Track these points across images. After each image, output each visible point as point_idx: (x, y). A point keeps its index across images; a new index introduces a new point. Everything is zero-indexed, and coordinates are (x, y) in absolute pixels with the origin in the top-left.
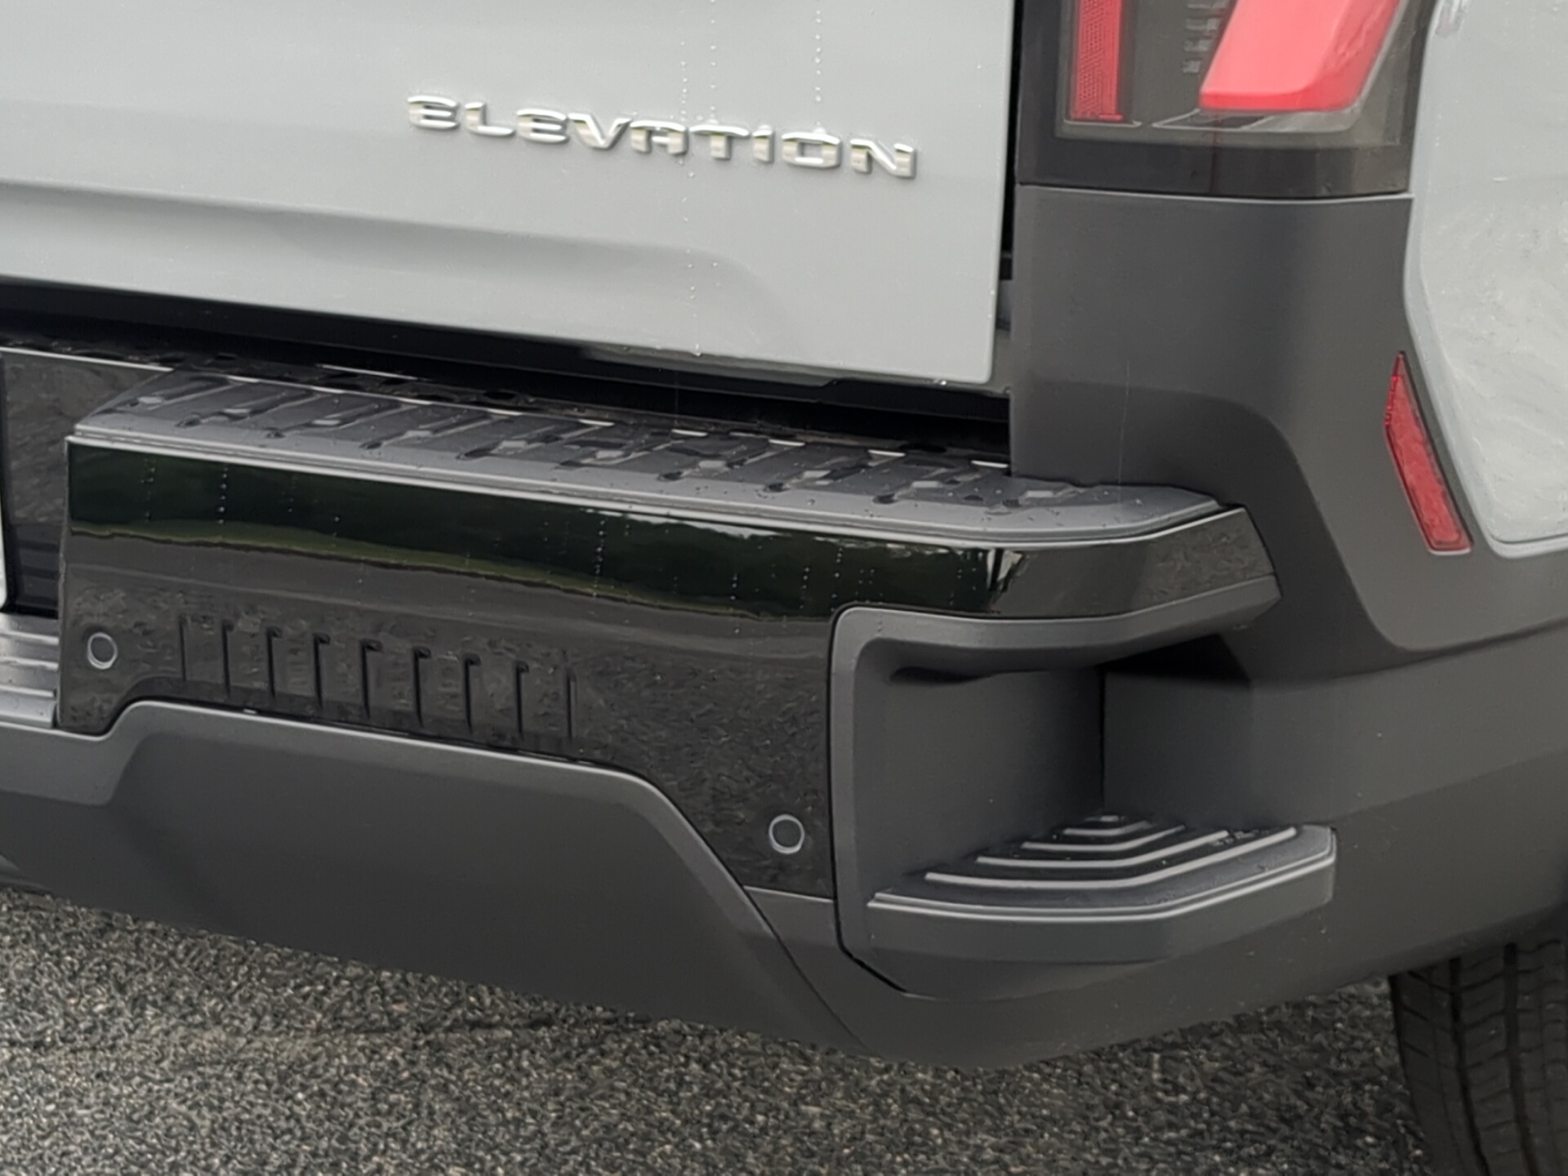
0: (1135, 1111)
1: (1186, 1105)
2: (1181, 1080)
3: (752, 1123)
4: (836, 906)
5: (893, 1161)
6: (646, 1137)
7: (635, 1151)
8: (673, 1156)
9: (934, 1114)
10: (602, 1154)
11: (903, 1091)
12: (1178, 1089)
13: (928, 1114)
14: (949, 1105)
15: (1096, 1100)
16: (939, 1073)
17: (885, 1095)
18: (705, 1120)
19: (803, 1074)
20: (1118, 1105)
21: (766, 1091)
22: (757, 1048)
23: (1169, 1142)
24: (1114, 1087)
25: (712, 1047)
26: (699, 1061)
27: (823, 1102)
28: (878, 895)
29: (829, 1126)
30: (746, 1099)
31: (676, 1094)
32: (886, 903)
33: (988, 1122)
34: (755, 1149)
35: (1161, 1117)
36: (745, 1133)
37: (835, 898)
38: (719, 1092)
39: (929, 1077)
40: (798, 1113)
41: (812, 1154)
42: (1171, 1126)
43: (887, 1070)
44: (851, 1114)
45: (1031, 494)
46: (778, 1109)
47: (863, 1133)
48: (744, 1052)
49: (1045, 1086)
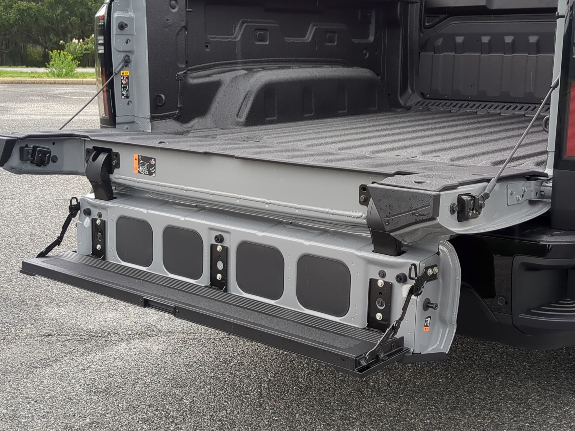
0: (560, 359)
1: (572, 358)
2: (570, 353)
3: (473, 358)
4: (512, 316)
5: (506, 368)
6: (450, 360)
7: (448, 363)
8: (456, 364)
9: (514, 358)
10: (441, 363)
11: (507, 353)
12: (570, 355)
13: (513, 358)
14: (517, 356)
15: (551, 357)
16: (515, 349)
17: (503, 353)
18: (463, 357)
19: (484, 348)
20: (556, 358)
21: (476, 351)
22: (473, 342)
23: (569, 367)
24: (555, 354)
25: (463, 341)
26: (460, 344)
27: (489, 354)
28: (521, 314)
29: (491, 359)
30: (472, 353)
31: (456, 351)
32: (523, 316)
33: (527, 360)
34: (475, 364)
35: (566, 361)
36: (472, 360)
37: (512, 314)
38: (465, 351)
39: (512, 350)
40: (484, 356)
41: (488, 366)
42: (569, 363)
43: (503, 348)
44: (495, 357)
45: (555, 233)
46: (479, 355)
47: (498, 362)
48: (470, 342)
49: (539, 353)
